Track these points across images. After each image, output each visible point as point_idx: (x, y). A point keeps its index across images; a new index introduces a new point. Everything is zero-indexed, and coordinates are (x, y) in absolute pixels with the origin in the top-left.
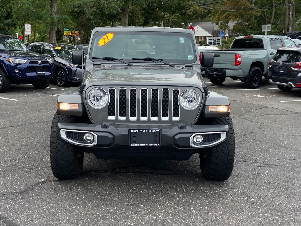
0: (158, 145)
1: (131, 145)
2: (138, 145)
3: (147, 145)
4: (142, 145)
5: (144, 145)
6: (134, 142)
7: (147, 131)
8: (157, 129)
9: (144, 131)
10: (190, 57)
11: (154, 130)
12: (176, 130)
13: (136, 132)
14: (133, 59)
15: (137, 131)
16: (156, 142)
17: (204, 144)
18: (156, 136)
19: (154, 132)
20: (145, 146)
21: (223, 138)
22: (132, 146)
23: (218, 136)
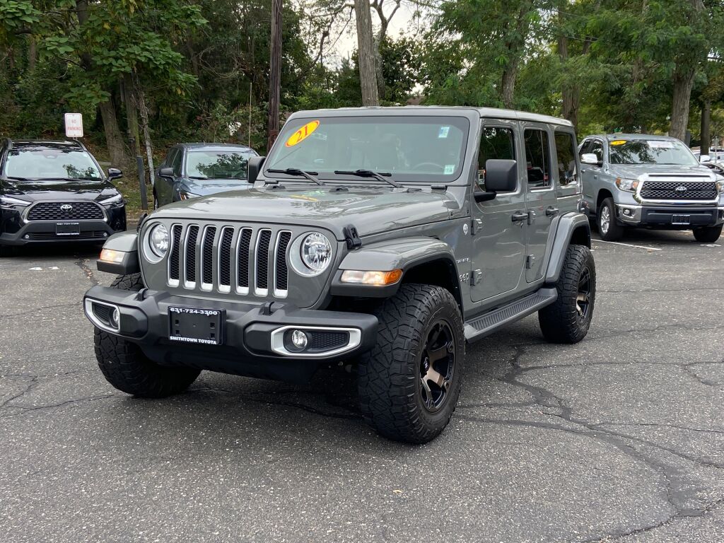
0: (215, 343)
1: (172, 338)
2: (182, 339)
3: (196, 340)
4: (189, 340)
5: (192, 340)
6: (178, 333)
7: (196, 312)
8: (213, 310)
9: (192, 311)
10: (448, 169)
11: (209, 310)
12: (253, 315)
13: (179, 312)
14: (337, 173)
15: (181, 310)
16: (212, 336)
17: (309, 350)
18: (212, 325)
19: (208, 315)
20: (194, 343)
21: (355, 341)
22: (173, 340)
23: (345, 337)
